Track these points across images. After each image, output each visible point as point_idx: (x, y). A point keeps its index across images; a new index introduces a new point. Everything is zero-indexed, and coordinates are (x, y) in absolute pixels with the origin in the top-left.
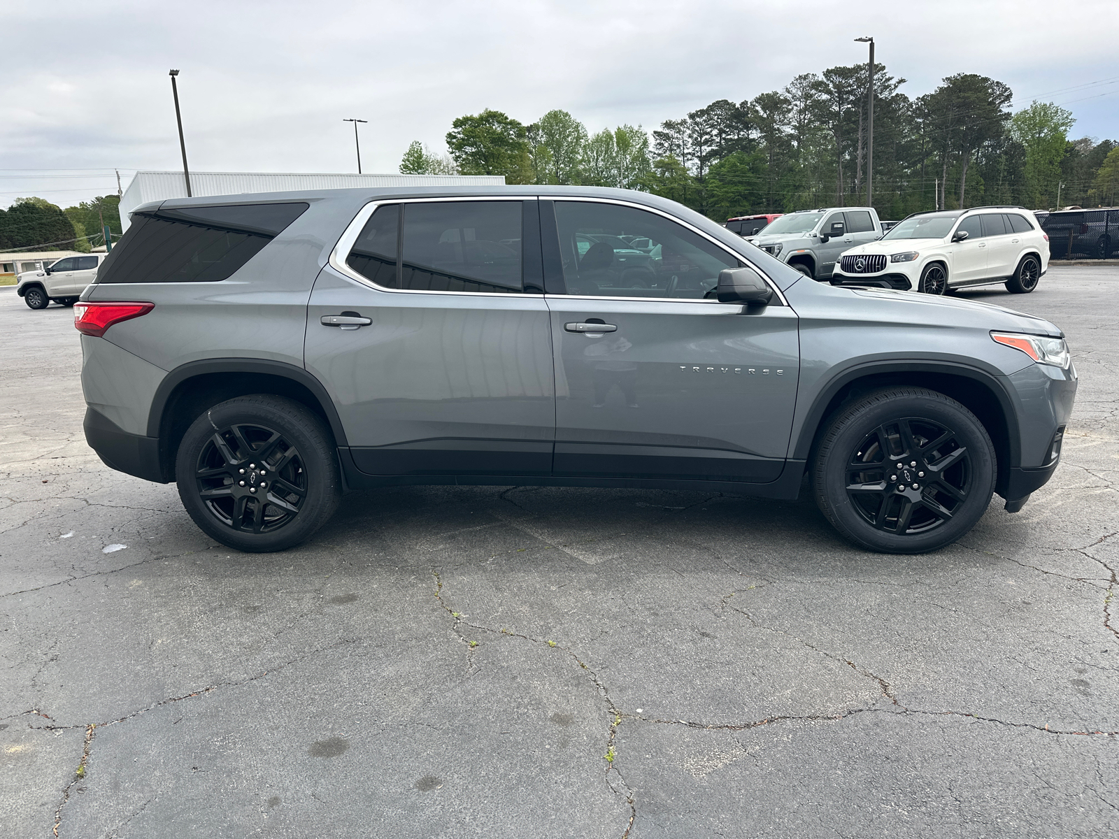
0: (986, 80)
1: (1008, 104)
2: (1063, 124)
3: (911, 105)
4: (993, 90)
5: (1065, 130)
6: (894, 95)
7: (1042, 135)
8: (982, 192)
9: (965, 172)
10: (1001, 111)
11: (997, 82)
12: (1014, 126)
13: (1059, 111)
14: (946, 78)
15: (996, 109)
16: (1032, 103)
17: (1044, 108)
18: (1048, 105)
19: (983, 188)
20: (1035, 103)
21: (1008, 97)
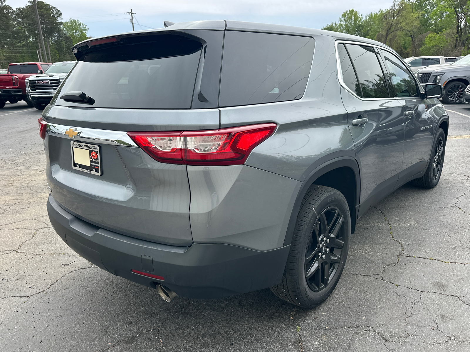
0: (48, 5)
1: (61, 18)
2: (84, 30)
3: (14, 11)
4: (53, 10)
5: (85, 33)
6: (4, 5)
7: (77, 33)
8: (58, 57)
9: (49, 47)
10: (58, 21)
11: (54, 7)
12: (64, 28)
13: (82, 24)
14: (30, 1)
15: (56, 19)
16: (70, 19)
17: (75, 22)
18: (77, 21)
19: (58, 55)
20: (71, 19)
21: (60, 15)
